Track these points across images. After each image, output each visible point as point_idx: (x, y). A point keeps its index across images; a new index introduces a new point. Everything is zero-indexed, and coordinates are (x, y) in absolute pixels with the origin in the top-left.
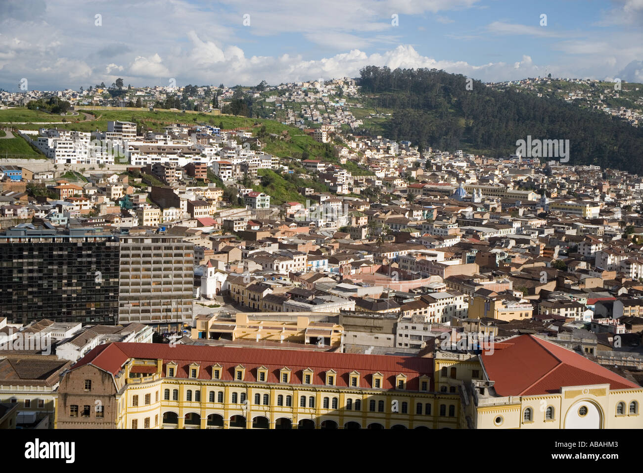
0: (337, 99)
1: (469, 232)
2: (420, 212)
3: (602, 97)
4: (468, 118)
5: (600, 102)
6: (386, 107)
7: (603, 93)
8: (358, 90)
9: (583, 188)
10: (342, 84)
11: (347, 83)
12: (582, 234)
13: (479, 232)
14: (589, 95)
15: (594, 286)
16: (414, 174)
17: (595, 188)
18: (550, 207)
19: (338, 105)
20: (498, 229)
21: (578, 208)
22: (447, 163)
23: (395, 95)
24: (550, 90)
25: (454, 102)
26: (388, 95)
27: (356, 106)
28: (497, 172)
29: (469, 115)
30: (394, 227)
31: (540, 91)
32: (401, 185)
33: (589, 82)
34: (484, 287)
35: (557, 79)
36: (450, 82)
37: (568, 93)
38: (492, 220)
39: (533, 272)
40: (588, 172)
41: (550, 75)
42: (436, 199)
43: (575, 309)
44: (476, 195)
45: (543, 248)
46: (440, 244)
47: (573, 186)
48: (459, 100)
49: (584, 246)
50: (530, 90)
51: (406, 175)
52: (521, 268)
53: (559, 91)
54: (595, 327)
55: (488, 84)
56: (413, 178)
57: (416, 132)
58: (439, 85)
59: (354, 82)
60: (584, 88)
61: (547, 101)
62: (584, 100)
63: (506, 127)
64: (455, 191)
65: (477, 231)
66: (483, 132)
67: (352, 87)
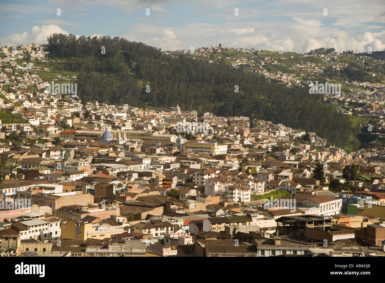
0: (25, 63)
1: (100, 168)
2: (58, 153)
3: (263, 63)
4: (145, 80)
5: (261, 67)
6: (72, 71)
7: (263, 59)
8: (46, 55)
9: (227, 134)
10: (30, 49)
11: (35, 49)
12: (204, 168)
13: (109, 167)
14: (253, 61)
15: (198, 210)
16: (70, 122)
17: (238, 134)
18: (184, 146)
19: (26, 68)
20: (128, 165)
21: (208, 146)
22: (107, 114)
23: (80, 60)
24: (220, 57)
25: (134, 66)
26: (73, 60)
27: (43, 69)
28: (153, 121)
29: (147, 77)
30: (28, 166)
31: (212, 58)
32: (55, 132)
33: (253, 51)
34: (90, 215)
35: (226, 48)
36: (130, 49)
37: (235, 60)
38: (126, 158)
39: (145, 200)
40: (237, 122)
41: (220, 45)
42: (83, 142)
43: (165, 228)
44: (120, 138)
45: (162, 179)
46: (66, 179)
47: (218, 132)
48: (138, 64)
49: (198, 175)
50: (203, 57)
51: (62, 123)
52: (136, 197)
53: (228, 58)
54: (167, 241)
55: (167, 52)
56: (69, 125)
57: (98, 92)
58: (120, 51)
59: (42, 48)
60: (248, 56)
61: (216, 66)
62: (248, 65)
63: (178, 87)
64: (102, 135)
65: (107, 167)
66: (158, 92)
67: (40, 52)
